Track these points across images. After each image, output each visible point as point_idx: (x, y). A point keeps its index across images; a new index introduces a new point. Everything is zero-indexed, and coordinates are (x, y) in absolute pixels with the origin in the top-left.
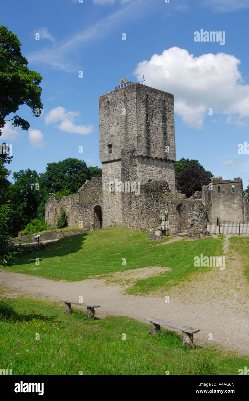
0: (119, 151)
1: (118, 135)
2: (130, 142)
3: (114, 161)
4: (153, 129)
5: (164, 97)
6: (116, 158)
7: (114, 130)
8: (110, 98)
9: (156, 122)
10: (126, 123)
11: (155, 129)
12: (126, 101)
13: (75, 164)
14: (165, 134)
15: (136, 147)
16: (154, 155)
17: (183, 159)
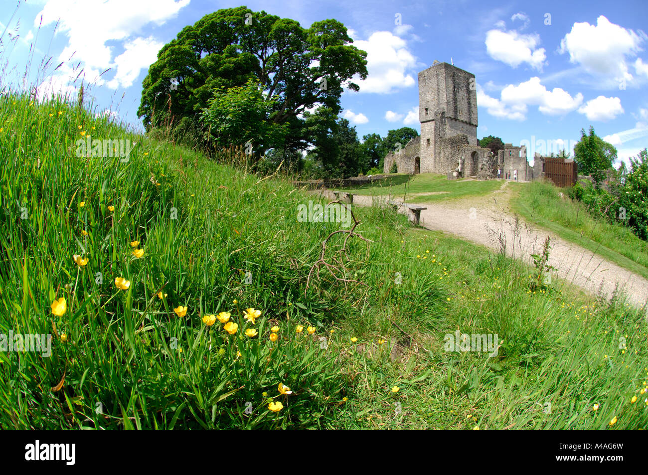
0: (433, 113)
1: (432, 101)
2: (442, 106)
3: (429, 121)
4: (459, 99)
5: (467, 76)
6: (431, 118)
7: (429, 97)
8: (426, 73)
9: (462, 94)
10: (438, 91)
11: (461, 98)
12: (437, 75)
13: (409, 132)
14: (469, 103)
15: (446, 110)
16: (461, 119)
17: (490, 136)
